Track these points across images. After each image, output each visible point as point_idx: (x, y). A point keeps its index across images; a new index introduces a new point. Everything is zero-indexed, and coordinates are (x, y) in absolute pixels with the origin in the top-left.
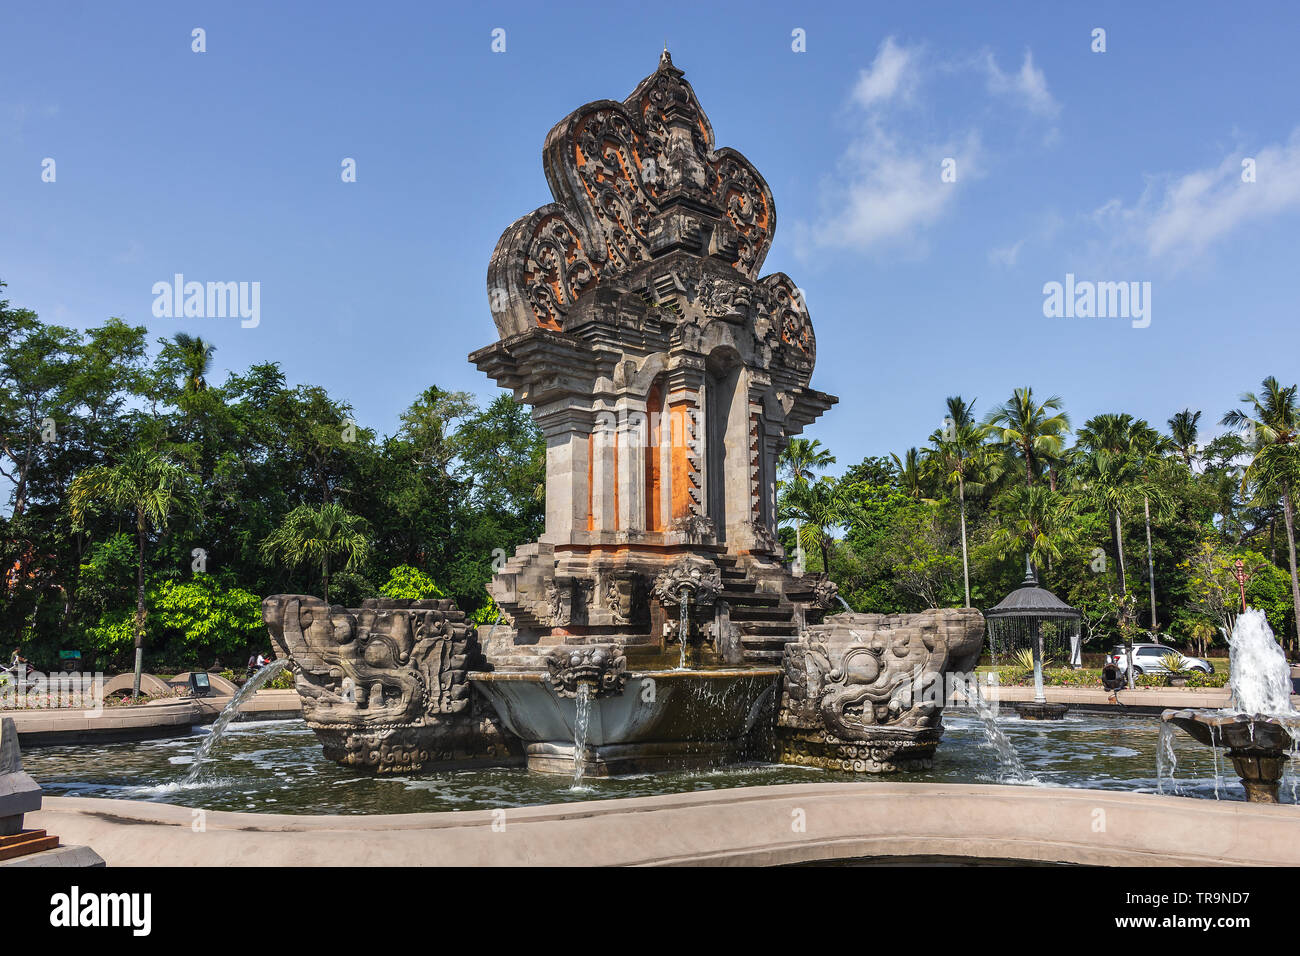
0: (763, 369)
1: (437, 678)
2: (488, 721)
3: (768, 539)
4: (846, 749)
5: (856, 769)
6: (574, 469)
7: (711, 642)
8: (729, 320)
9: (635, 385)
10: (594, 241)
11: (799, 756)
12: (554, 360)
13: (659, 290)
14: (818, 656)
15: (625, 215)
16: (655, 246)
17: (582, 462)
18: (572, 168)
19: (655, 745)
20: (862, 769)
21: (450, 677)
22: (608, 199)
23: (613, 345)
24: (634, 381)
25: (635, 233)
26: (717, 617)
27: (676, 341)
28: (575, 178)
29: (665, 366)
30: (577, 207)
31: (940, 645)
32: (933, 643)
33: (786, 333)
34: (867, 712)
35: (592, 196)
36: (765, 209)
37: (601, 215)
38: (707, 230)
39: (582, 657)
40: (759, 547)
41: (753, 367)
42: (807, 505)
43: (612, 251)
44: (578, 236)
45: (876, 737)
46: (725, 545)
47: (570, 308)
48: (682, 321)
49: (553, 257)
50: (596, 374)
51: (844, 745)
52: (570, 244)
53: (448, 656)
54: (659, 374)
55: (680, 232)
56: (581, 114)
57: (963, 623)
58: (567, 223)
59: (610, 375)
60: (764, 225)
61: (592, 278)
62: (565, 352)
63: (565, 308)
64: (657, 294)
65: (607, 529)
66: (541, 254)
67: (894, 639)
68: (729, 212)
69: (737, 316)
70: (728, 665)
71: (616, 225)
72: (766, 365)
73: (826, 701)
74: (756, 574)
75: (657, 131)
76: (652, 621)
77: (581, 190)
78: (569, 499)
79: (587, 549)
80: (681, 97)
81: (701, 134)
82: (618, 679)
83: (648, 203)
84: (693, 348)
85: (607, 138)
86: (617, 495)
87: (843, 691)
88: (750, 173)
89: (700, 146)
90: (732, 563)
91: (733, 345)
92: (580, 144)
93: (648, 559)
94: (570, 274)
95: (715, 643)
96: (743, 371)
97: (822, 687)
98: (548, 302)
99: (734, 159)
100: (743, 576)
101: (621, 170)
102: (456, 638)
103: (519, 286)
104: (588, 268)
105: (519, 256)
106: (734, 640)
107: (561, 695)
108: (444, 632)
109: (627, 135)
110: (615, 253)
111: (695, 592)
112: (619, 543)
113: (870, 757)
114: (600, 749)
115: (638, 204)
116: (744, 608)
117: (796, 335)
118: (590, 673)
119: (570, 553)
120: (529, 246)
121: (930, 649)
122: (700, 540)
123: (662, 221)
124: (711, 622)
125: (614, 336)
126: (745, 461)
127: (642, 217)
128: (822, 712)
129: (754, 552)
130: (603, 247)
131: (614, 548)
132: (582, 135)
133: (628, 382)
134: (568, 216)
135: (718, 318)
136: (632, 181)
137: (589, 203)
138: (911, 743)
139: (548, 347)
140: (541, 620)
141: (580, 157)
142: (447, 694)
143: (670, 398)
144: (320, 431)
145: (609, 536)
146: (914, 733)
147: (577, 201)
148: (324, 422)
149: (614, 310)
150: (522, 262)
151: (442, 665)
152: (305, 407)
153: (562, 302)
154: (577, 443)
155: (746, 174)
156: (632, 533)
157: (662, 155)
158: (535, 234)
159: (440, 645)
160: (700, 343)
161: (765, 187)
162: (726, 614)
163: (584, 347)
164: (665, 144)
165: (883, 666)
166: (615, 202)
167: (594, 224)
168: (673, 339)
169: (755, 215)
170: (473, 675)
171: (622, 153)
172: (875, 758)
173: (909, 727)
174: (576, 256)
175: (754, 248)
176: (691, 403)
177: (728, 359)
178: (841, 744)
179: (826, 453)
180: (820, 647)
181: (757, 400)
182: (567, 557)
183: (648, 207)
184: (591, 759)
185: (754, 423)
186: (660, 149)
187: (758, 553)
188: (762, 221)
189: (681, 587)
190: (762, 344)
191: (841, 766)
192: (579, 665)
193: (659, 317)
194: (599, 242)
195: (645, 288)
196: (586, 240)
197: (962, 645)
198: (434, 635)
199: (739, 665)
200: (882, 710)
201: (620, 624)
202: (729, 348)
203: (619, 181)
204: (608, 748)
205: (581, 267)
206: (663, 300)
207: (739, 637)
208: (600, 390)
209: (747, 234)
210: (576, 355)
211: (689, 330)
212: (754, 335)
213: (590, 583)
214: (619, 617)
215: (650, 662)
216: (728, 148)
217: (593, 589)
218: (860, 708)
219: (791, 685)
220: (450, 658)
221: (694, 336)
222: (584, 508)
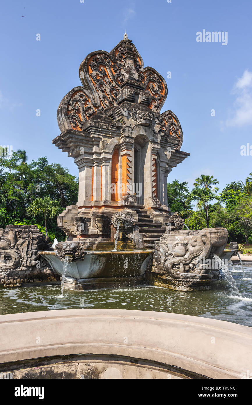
0: (157, 143)
1: (25, 253)
2: (48, 268)
3: (158, 203)
4: (174, 282)
5: (178, 290)
6: (86, 179)
7: (131, 240)
8: (143, 125)
9: (107, 149)
10: (96, 99)
11: (160, 283)
12: (76, 140)
13: (117, 115)
14: (164, 246)
15: (108, 90)
16: (119, 101)
17: (89, 177)
18: (87, 74)
19: (103, 279)
20: (180, 290)
21: (31, 253)
22: (101, 85)
23: (99, 135)
24: (106, 148)
25: (112, 97)
26: (133, 231)
27: (122, 133)
28: (88, 77)
29: (119, 142)
30: (89, 88)
31: (208, 242)
32: (205, 241)
33: (171, 131)
34: (181, 268)
35: (95, 84)
36: (163, 88)
37: (98, 91)
38: (137, 94)
39: (67, 246)
40: (154, 206)
41: (153, 142)
42: (199, 195)
43: (102, 103)
44: (89, 98)
45: (185, 277)
46: (144, 206)
47: (85, 123)
48: (125, 125)
49: (79, 105)
50: (93, 145)
51: (173, 280)
52: (85, 100)
53: (30, 245)
54: (116, 145)
55: (126, 95)
56: (91, 55)
57: (217, 234)
58: (85, 93)
59: (98, 145)
60: (163, 94)
61: (94, 112)
62: (80, 137)
63: (83, 123)
64: (116, 116)
65: (97, 200)
66: (74, 104)
67: (191, 240)
68: (149, 89)
69: (146, 123)
70: (138, 249)
71: (104, 94)
72: (159, 141)
73: (167, 263)
74: (153, 216)
75: (121, 61)
76: (111, 233)
77: (91, 82)
78: (85, 190)
79: (91, 207)
80: (130, 49)
81: (138, 62)
82: (81, 255)
83: (117, 86)
84: (129, 135)
85: (101, 64)
86: (101, 188)
87: (172, 259)
88: (158, 75)
89: (137, 66)
90: (146, 212)
91: (145, 134)
92: (90, 66)
93: (111, 210)
94: (85, 111)
95: (133, 241)
96: (150, 143)
97: (166, 258)
98: (77, 121)
99: (151, 71)
100: (149, 217)
101: (106, 75)
102: (33, 239)
103: (65, 115)
104: (92, 109)
105: (65, 105)
106: (141, 240)
107: (62, 260)
108: (29, 237)
109: (109, 63)
110: (103, 103)
111: (123, 222)
112: (101, 205)
113: (183, 285)
114: (79, 280)
115: (113, 86)
116: (146, 228)
117: (175, 132)
118: (69, 252)
119: (84, 209)
120: (69, 101)
121: (205, 243)
122: (130, 204)
123: (121, 92)
124: (131, 233)
125: (99, 131)
126: (150, 175)
127: (114, 91)
128: (166, 267)
129: (152, 208)
130: (99, 102)
131: (100, 207)
132: (91, 63)
133: (104, 148)
134: (85, 91)
135: (138, 124)
136: (111, 78)
137: (93, 86)
138: (198, 280)
139: (73, 136)
140: (72, 232)
141: (90, 71)
142: (30, 259)
143: (122, 153)
144: (59, 177)
145: (98, 203)
146: (199, 277)
147: (89, 86)
148: (61, 174)
149: (98, 122)
150: (66, 107)
151: (28, 248)
152: (55, 170)
153: (82, 121)
154: (88, 170)
155: (156, 76)
156: (106, 202)
157: (123, 69)
158: (72, 97)
159: (27, 241)
160: (131, 133)
161: (164, 80)
162: (137, 230)
163: (88, 135)
164: (124, 66)
165: (187, 250)
166: (104, 86)
167: (95, 93)
168: (121, 132)
169: (159, 90)
170: (40, 252)
171: (107, 69)
172: (184, 285)
173: (197, 274)
174: (88, 105)
175: (159, 102)
176: (128, 155)
177: (144, 139)
178: (172, 280)
179: (216, 180)
180: (165, 243)
181: (155, 154)
182: (83, 210)
183: (117, 88)
184: (76, 284)
185: (154, 162)
186: (122, 67)
187: (154, 208)
188: (163, 92)
189: (118, 220)
190: (157, 134)
191: (173, 288)
192: (65, 249)
193: (116, 124)
194: (97, 100)
195: (112, 115)
196: (92, 99)
197: (217, 242)
198: (25, 238)
199: (143, 249)
200: (187, 267)
201: (99, 234)
202: (144, 135)
203: (106, 79)
204: (82, 280)
205: (90, 108)
206: (118, 119)
207: (143, 239)
208: (95, 151)
209: (156, 97)
210: (85, 139)
211: (127, 129)
212: (154, 131)
213: (89, 220)
214: (99, 231)
215: (108, 248)
216: (149, 67)
217: (90, 222)
218: (179, 266)
219: (156, 257)
220: (31, 246)
221: (129, 131)
222: (90, 193)
